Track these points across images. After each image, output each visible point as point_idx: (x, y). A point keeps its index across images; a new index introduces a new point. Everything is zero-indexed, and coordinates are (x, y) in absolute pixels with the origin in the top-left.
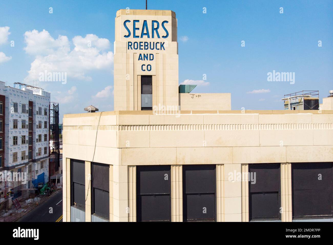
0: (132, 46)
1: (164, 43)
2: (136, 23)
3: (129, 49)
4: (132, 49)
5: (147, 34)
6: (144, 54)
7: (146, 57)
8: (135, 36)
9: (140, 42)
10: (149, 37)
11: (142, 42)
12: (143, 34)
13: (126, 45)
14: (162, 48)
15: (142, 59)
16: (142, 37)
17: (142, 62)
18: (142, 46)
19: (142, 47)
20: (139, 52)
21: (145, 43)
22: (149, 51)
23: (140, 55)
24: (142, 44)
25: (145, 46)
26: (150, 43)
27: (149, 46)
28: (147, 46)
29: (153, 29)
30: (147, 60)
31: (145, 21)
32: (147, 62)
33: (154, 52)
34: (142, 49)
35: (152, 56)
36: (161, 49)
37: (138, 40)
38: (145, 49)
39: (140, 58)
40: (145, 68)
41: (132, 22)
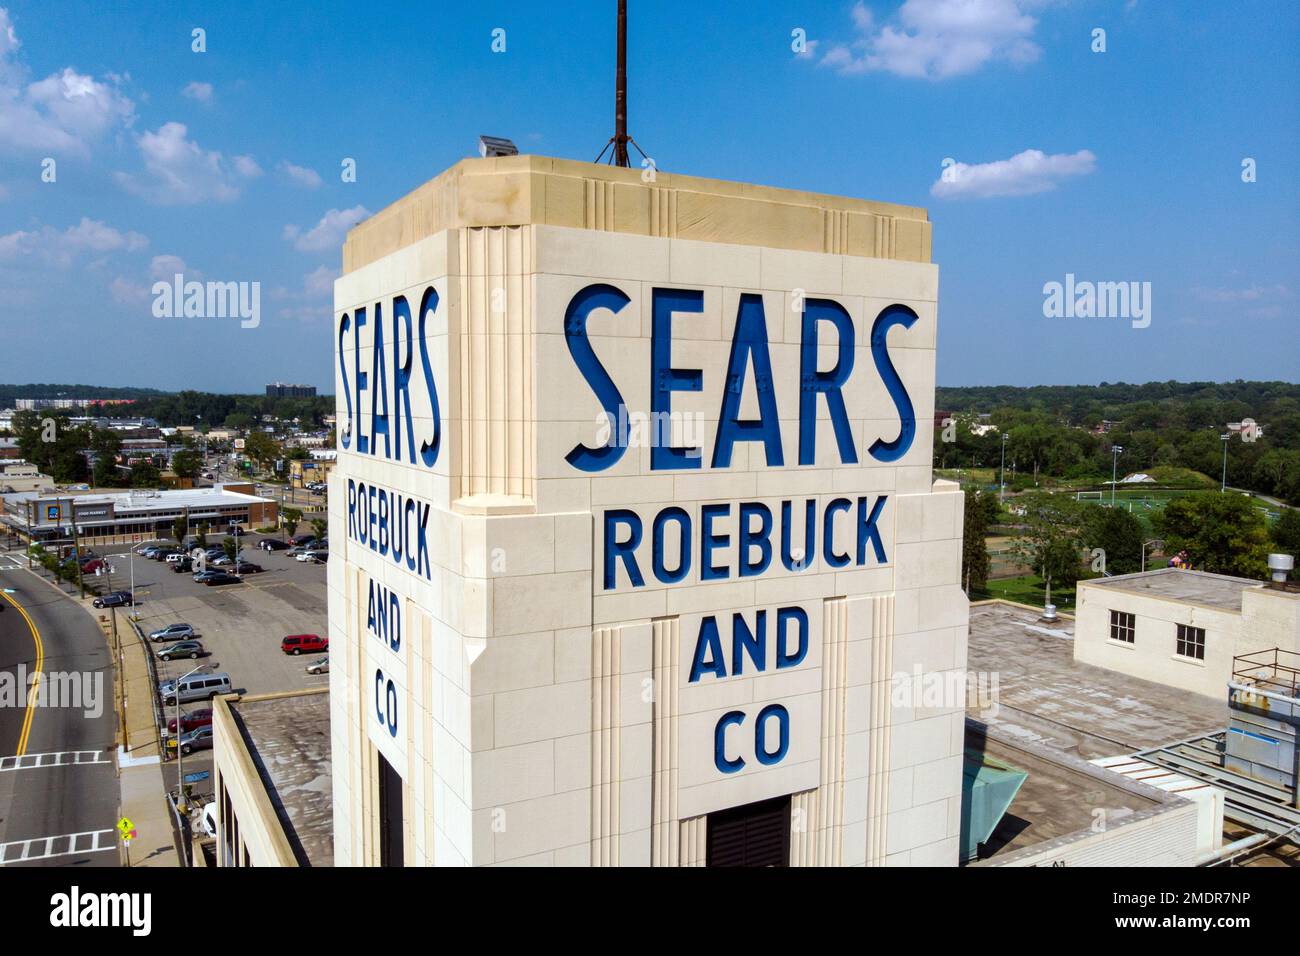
0: (643, 554)
1: (882, 499)
2: (679, 319)
3: (609, 582)
4: (637, 579)
5: (765, 429)
6: (738, 618)
7: (748, 640)
8: (667, 457)
9: (711, 510)
10: (775, 457)
11: (724, 509)
12: (730, 429)
13: (586, 553)
14: (869, 545)
15: (717, 667)
16: (721, 458)
17: (718, 693)
18: (724, 540)
19: (721, 556)
20: (694, 598)
21: (747, 508)
22: (773, 588)
23: (709, 623)
24: (722, 525)
25: (747, 538)
26: (786, 505)
27: (775, 537)
28: (761, 538)
29: (813, 381)
30: (760, 664)
31: (751, 302)
32: (752, 688)
33: (807, 586)
34: (723, 572)
35: (793, 624)
36: (861, 560)
37: (690, 489)
38: (747, 568)
39: (708, 657)
40: (739, 740)
41: (640, 309)
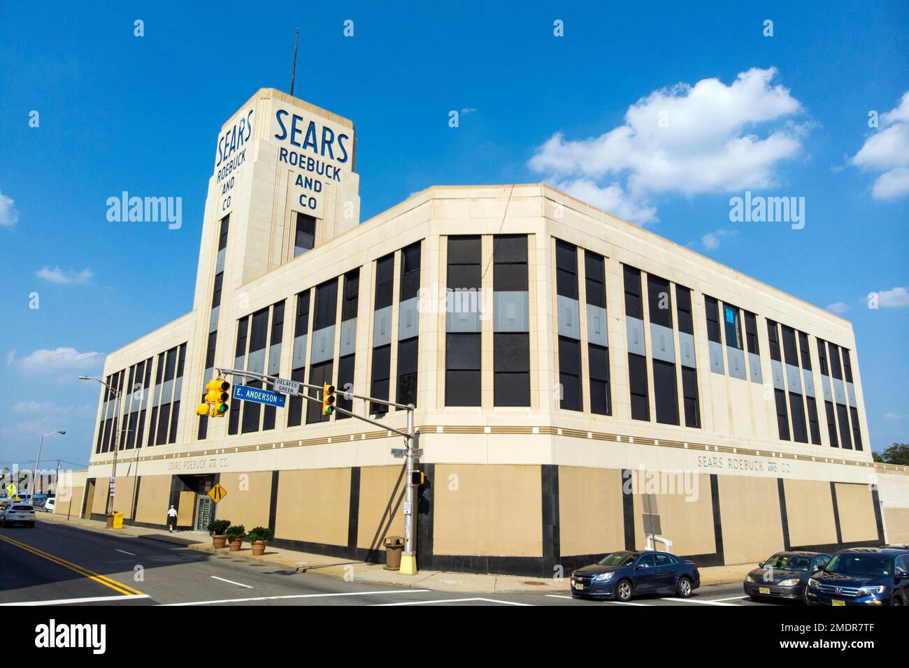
0: (288, 157)
1: (339, 170)
2: (298, 121)
3: (281, 160)
4: (286, 162)
5: (314, 145)
6: (306, 178)
7: (308, 183)
8: (293, 142)
9: (301, 156)
10: (316, 151)
11: (305, 157)
12: (306, 143)
13: (276, 152)
14: (336, 177)
15: (301, 184)
16: (305, 147)
17: (301, 190)
18: (304, 162)
19: (303, 165)
20: (297, 170)
21: (309, 159)
22: (313, 176)
23: (300, 177)
24: (303, 159)
25: (309, 164)
26: (318, 162)
27: (315, 166)
28: (312, 165)
29: (324, 141)
30: (311, 188)
31: (312, 123)
32: (310, 193)
33: (323, 179)
34: (304, 168)
35: (318, 185)
36: (334, 178)
37: (299, 151)
38: (308, 169)
39: (299, 182)
40: (305, 201)
41: (291, 117)
